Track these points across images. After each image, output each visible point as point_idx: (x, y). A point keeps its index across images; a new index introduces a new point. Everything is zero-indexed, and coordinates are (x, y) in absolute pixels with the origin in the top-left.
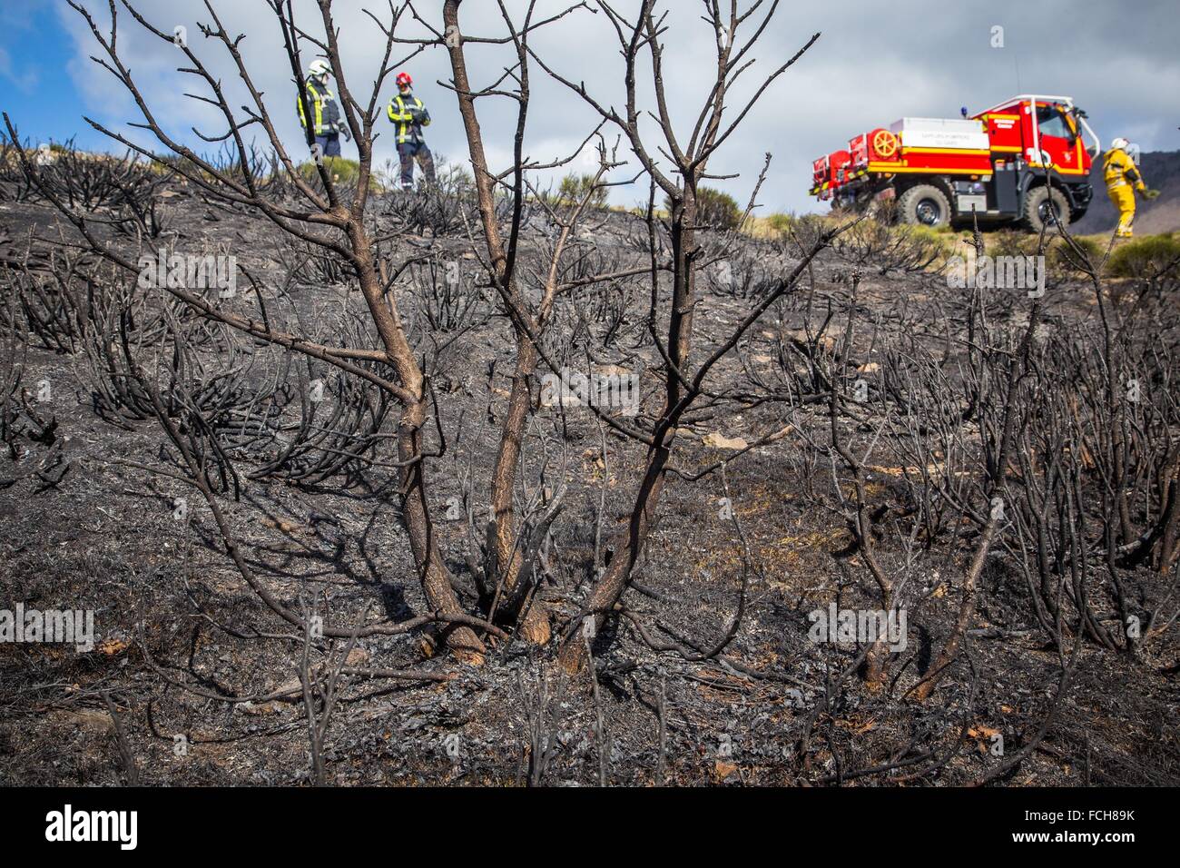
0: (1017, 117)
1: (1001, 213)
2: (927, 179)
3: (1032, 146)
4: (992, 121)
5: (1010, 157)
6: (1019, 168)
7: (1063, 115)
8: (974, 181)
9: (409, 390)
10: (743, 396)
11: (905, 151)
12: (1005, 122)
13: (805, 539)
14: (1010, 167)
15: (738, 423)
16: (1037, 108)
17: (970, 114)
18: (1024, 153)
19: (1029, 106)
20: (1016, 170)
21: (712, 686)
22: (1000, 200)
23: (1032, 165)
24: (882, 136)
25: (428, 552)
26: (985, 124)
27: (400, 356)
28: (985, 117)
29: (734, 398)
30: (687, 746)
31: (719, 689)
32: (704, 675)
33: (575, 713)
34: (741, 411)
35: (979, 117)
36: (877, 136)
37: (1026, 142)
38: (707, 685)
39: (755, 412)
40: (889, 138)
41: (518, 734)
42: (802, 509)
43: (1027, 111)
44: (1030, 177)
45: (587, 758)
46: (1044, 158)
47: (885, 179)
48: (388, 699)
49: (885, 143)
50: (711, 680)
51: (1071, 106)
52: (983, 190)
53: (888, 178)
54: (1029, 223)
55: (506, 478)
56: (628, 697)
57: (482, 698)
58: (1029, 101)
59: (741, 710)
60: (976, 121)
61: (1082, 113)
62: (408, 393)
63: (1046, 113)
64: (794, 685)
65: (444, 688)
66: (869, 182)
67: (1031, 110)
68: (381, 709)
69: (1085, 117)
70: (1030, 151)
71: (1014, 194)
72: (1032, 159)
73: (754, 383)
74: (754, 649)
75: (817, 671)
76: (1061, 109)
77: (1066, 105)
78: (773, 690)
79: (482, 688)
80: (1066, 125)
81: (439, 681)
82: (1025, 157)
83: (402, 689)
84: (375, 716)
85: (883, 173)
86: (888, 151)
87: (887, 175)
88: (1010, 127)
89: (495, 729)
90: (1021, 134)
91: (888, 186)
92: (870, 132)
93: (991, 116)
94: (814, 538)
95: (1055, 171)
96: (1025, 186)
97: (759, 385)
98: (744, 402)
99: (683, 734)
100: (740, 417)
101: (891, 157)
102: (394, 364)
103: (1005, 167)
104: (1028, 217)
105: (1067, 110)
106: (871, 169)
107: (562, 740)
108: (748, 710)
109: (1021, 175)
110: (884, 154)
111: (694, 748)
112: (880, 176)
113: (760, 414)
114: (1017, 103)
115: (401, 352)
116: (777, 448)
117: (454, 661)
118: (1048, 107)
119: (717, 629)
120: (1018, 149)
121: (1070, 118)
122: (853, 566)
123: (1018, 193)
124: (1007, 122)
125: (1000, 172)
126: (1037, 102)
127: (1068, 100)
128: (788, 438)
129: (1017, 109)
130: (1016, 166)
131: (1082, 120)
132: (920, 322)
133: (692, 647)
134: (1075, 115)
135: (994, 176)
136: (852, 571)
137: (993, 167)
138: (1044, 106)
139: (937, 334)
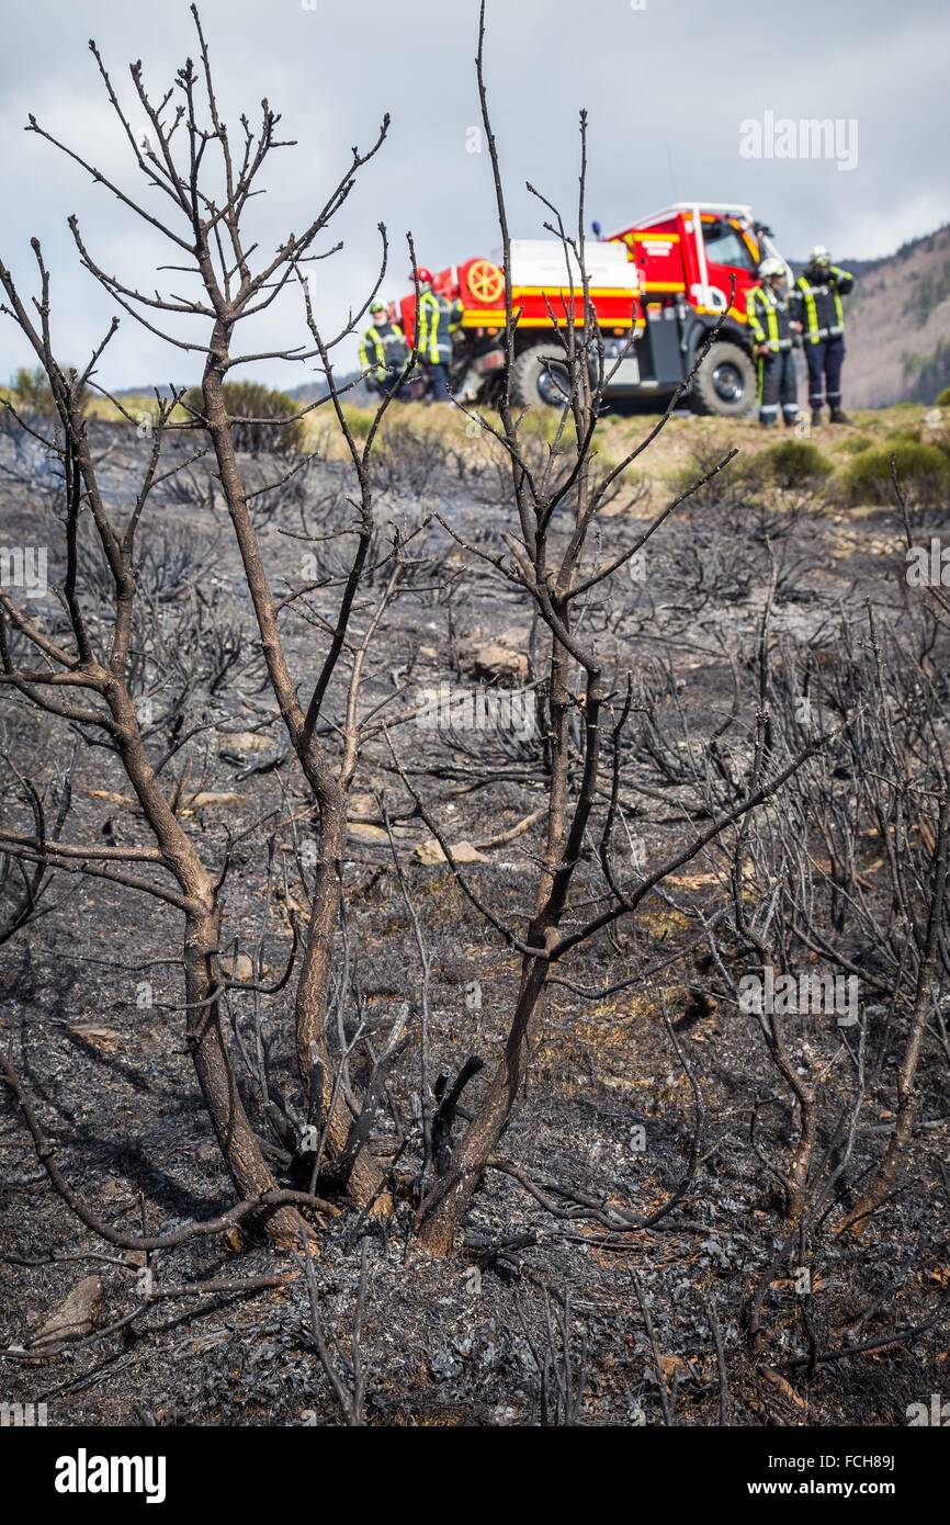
0: (675, 238)
1: (662, 385)
2: (548, 335)
3: (698, 281)
4: (638, 244)
5: (668, 300)
6: (683, 316)
7: (739, 234)
8: (618, 337)
9: (197, 898)
10: (442, 770)
11: (515, 294)
12: (660, 246)
13: (625, 1008)
14: (669, 313)
15: (452, 816)
16: (703, 223)
17: (606, 232)
18: (687, 292)
19: (691, 219)
20: (678, 320)
21: (604, 1248)
22: (658, 366)
23: (700, 310)
24: (480, 270)
25: (232, 1112)
26: (629, 248)
27: (180, 853)
28: (628, 238)
29: (431, 773)
30: (609, 1337)
31: (614, 1249)
32: (589, 1234)
33: (463, 1310)
34: (452, 797)
35: (620, 238)
36: (472, 271)
37: (689, 275)
38: (598, 1246)
39: (472, 797)
40: (491, 273)
41: (402, 1349)
42: (606, 961)
43: (688, 227)
44: (698, 329)
45: (501, 1371)
46: (717, 300)
47: (488, 337)
48: (213, 1321)
49: (485, 282)
50: (602, 1240)
51: (750, 219)
52: (631, 350)
53: (493, 336)
54: (701, 399)
55: (318, 998)
56: (518, 1279)
57: (341, 1305)
58: (690, 212)
59: (650, 1278)
60: (616, 243)
61: (766, 230)
62: (197, 902)
63: (715, 230)
64: (706, 1236)
65: (283, 1294)
66: (464, 342)
67: (694, 226)
68: (211, 1336)
69: (770, 236)
70: (696, 290)
71: (677, 356)
72: (700, 301)
73: (451, 746)
74: (636, 1188)
75: (725, 1211)
76: (735, 224)
77: (743, 218)
78: (682, 1245)
79: (335, 1290)
80: (744, 245)
81: (273, 1286)
82: (690, 299)
83: (228, 1303)
84: (208, 1348)
85: (485, 329)
86: (490, 293)
87: (492, 331)
88: (665, 253)
89: (371, 1346)
90: (680, 264)
91: (493, 348)
92: (462, 263)
93: (639, 237)
94: (635, 1004)
95: (732, 319)
96: (693, 343)
97: (459, 750)
98: (444, 778)
99: (599, 1321)
100: (451, 807)
101: (496, 302)
102: (172, 865)
103: (662, 315)
104: (699, 390)
105: (744, 225)
106: (466, 323)
107: (461, 1349)
108: (660, 1277)
109: (686, 327)
110: (485, 298)
111: (618, 1339)
112: (481, 333)
113: (479, 799)
114: (673, 215)
115: (182, 848)
116: (516, 853)
117: (282, 1255)
118: (718, 221)
119: (583, 1164)
120: (678, 287)
121: (749, 236)
122: (698, 1042)
123: (683, 354)
124: (661, 244)
125: (655, 323)
126: (703, 214)
127: (744, 209)
128: (528, 836)
129: (673, 225)
130: (677, 312)
131: (766, 240)
132: (631, 614)
133: (562, 1194)
134: (756, 233)
135: (647, 329)
136: (699, 1049)
137: (645, 315)
138: (711, 220)
139: (658, 635)
